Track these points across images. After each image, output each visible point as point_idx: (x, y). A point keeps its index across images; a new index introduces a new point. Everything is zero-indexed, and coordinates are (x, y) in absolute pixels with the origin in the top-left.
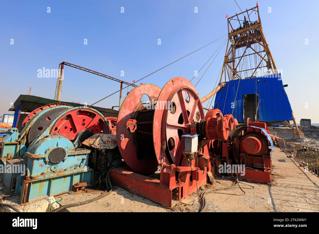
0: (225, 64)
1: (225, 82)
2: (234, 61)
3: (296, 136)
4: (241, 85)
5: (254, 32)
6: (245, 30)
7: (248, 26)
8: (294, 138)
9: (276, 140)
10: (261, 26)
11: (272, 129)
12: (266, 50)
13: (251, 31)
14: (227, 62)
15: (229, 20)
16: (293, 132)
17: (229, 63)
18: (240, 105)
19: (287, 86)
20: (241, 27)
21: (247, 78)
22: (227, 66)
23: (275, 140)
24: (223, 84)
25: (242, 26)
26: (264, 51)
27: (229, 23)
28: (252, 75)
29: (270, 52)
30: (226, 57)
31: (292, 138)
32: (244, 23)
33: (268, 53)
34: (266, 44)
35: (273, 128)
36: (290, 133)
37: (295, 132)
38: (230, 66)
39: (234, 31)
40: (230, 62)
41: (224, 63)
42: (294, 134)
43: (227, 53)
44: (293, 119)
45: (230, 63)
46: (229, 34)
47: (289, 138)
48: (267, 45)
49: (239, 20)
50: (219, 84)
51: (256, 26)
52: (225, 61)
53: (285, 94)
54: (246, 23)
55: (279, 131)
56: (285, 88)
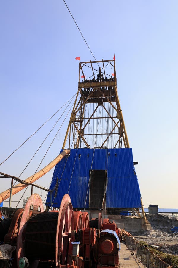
0: (71, 123)
1: (69, 149)
2: (82, 121)
3: (143, 228)
4: (88, 156)
5: (108, 89)
6: (98, 84)
7: (103, 81)
8: (142, 231)
9: (124, 234)
10: (116, 85)
11: (121, 219)
12: (119, 116)
13: (105, 87)
14: (73, 120)
15: (82, 65)
16: (141, 222)
17: (75, 123)
18: (85, 183)
19: (138, 164)
20: (94, 78)
21: (96, 147)
22: (73, 126)
23: (122, 235)
24: (66, 152)
25: (96, 78)
26: (117, 117)
27: (81, 69)
28: (102, 145)
29: (123, 119)
30: (74, 114)
31: (139, 230)
32: (98, 75)
33: (121, 121)
34: (120, 109)
35: (121, 217)
36: (138, 223)
37: (143, 223)
38: (76, 126)
39: (86, 81)
40: (78, 121)
41: (70, 121)
42: (142, 225)
43: (75, 109)
44: (141, 206)
45: (77, 123)
46: (79, 83)
47: (136, 231)
48: (121, 111)
49: (93, 69)
50: (62, 151)
51: (111, 84)
52: (72, 120)
53: (135, 174)
54: (100, 75)
55: (127, 220)
56: (135, 165)
